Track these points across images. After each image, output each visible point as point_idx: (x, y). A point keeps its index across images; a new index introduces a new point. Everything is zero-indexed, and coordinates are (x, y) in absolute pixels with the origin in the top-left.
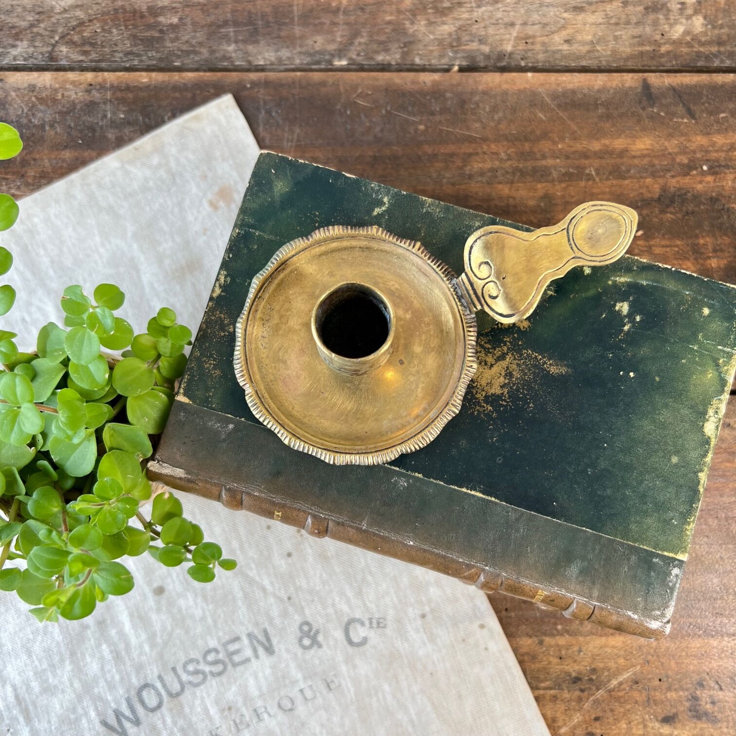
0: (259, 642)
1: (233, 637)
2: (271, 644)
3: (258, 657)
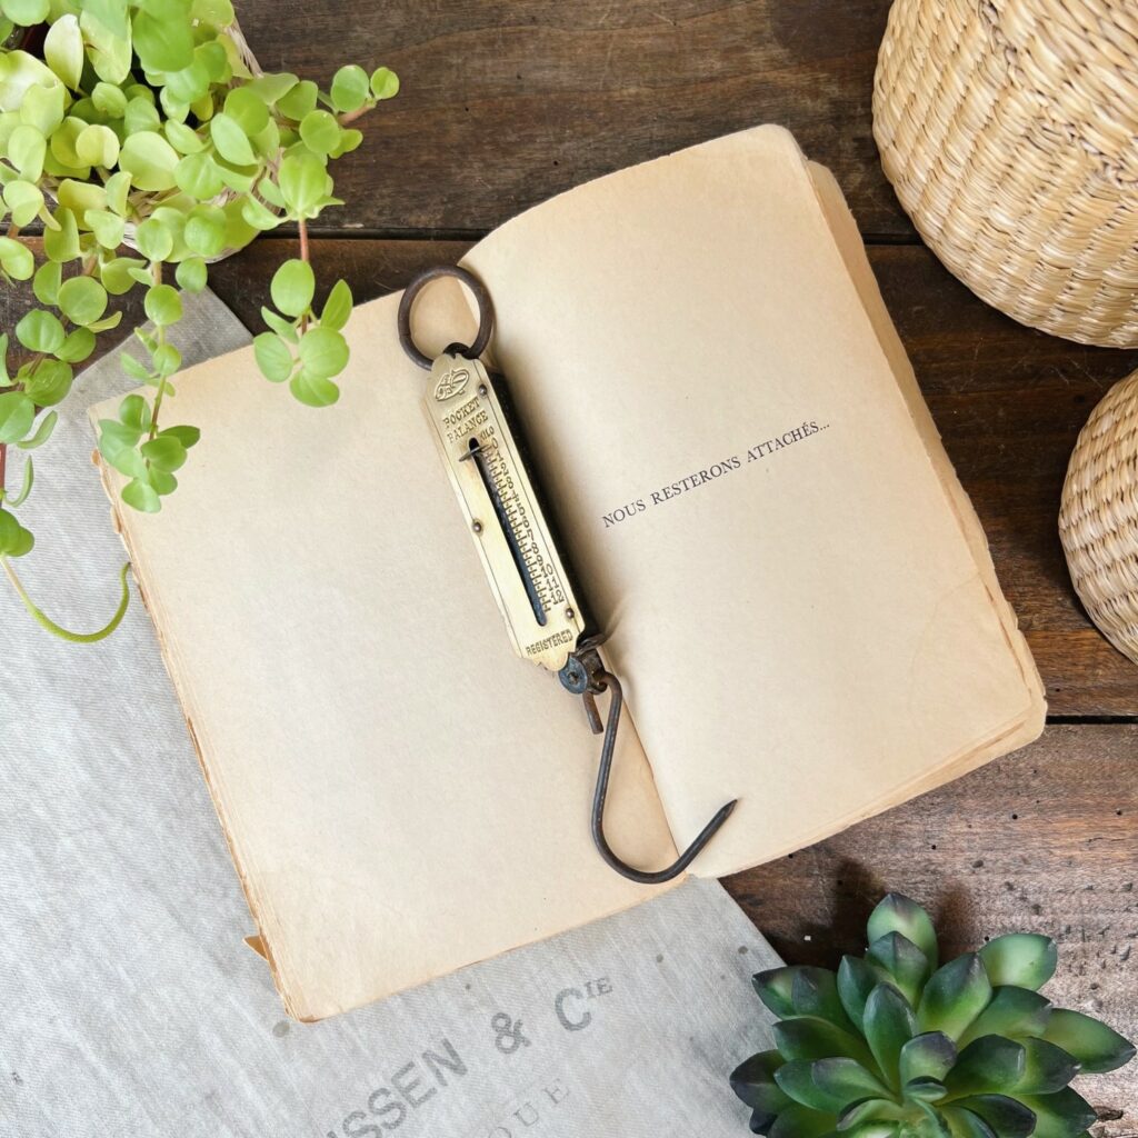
0: (441, 1061)
1: (403, 1064)
2: (459, 1059)
3: (444, 1084)
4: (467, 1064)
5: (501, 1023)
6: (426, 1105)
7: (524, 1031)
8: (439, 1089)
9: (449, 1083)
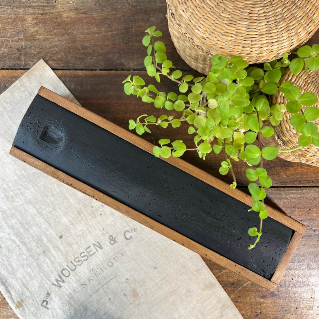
0: (97, 246)
1: (88, 246)
2: (101, 246)
3: (97, 251)
4: (103, 247)
5: (111, 238)
6: (93, 256)
7: (116, 240)
8: (96, 252)
9: (99, 251)
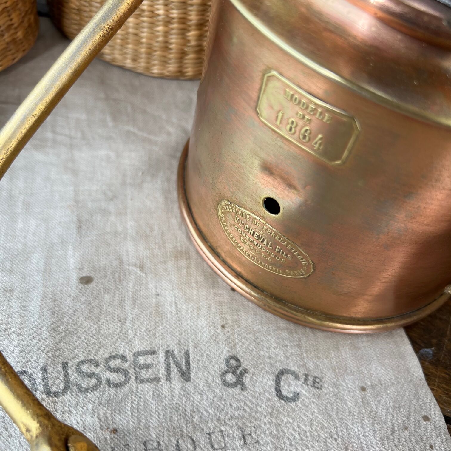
0: (176, 362)
1: (148, 348)
2: (189, 370)
3: (169, 379)
4: (193, 376)
5: (233, 363)
6: (146, 386)
7: (246, 379)
